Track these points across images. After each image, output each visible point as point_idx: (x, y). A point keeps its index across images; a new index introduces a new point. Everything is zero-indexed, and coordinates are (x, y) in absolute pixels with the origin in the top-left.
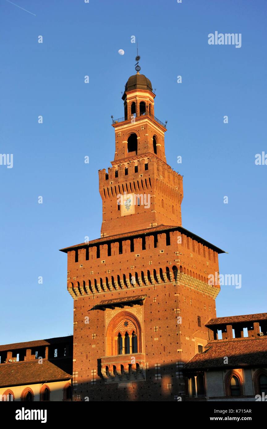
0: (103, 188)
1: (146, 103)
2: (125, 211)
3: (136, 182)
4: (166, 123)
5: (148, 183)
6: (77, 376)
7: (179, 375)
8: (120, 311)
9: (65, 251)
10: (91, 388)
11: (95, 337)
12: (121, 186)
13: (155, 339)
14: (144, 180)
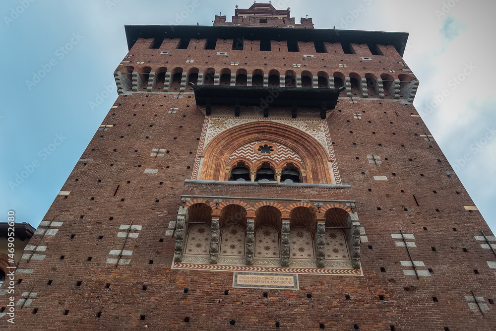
6: (52, 232)
10: (103, 277)
11: (160, 155)
13: (376, 178)
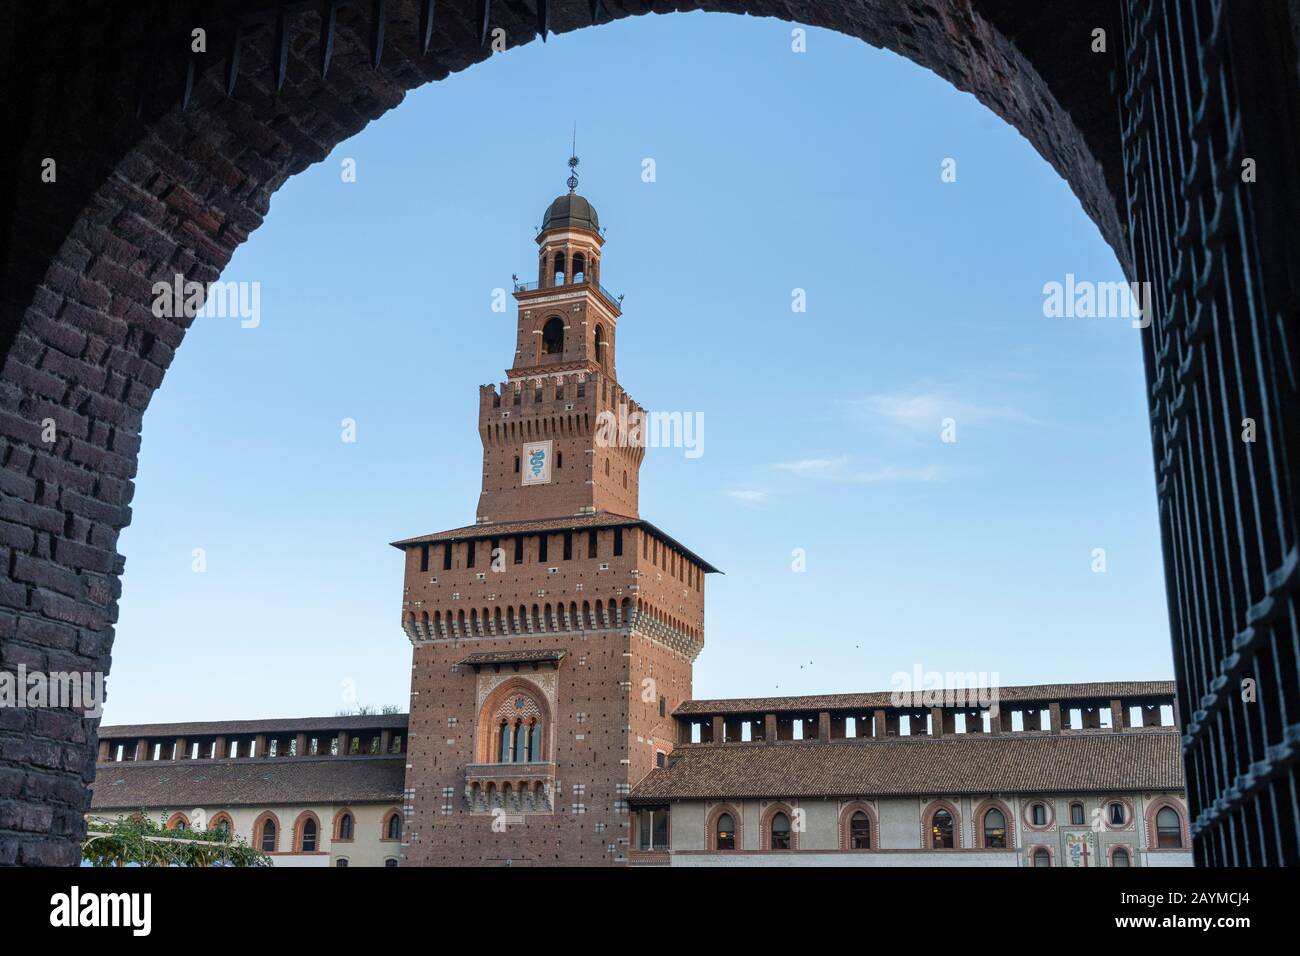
0: (487, 423)
1: (587, 256)
2: (530, 476)
3: (557, 419)
4: (622, 298)
5: (582, 424)
6: (412, 796)
7: (621, 807)
8: (509, 677)
9: (401, 546)
10: (442, 822)
11: (454, 725)
12: (525, 422)
13: (578, 737)
14: (573, 416)
